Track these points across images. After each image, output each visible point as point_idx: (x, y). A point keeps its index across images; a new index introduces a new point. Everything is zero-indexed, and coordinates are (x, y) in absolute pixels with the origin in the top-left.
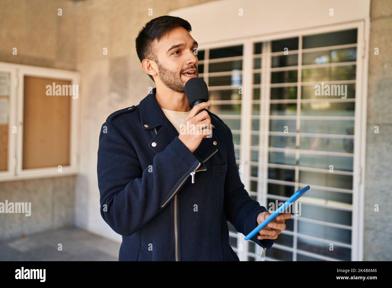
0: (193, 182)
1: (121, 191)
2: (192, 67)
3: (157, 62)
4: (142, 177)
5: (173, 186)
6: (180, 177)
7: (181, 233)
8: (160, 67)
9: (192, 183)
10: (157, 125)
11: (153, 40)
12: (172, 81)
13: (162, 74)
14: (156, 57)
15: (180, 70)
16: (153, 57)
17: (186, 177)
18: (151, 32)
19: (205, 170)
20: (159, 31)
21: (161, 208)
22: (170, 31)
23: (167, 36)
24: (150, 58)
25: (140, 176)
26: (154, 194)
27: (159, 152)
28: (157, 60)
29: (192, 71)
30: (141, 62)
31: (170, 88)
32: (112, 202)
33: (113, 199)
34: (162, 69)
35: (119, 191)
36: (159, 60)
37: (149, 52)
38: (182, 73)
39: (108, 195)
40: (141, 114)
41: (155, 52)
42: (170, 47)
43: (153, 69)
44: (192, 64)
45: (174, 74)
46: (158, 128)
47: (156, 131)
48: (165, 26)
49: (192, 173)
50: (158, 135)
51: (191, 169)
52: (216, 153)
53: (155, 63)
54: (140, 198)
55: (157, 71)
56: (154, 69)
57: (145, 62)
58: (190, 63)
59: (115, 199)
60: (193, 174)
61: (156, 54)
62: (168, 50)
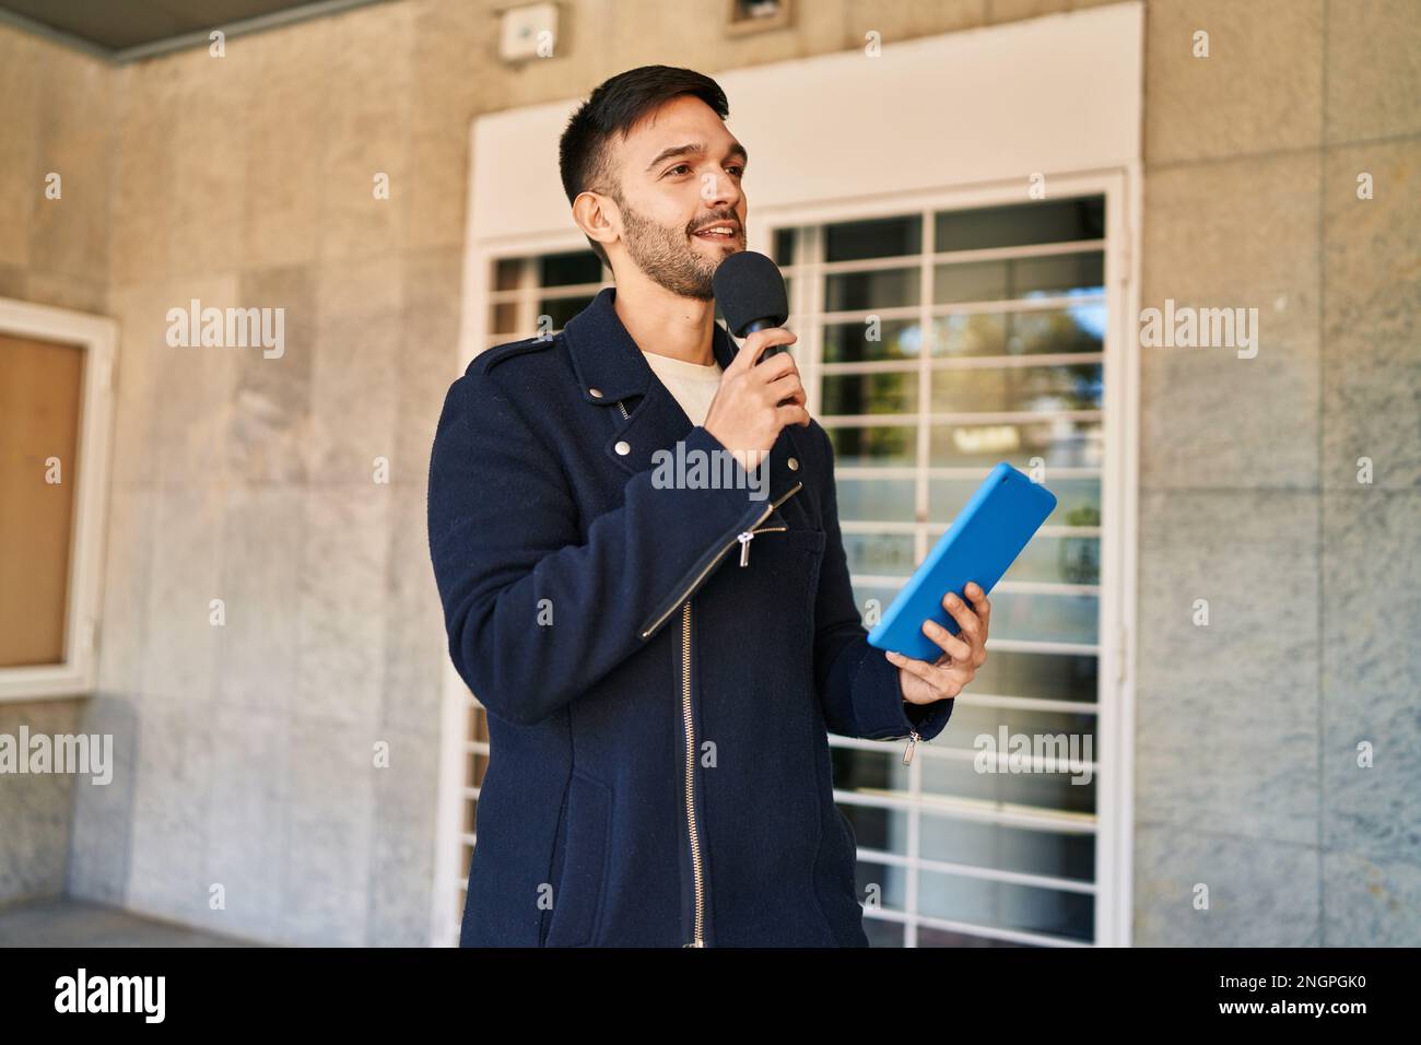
0: (743, 562)
1: (520, 583)
2: (724, 215)
3: (618, 200)
4: (586, 543)
5: (683, 575)
6: (708, 546)
7: (702, 722)
8: (628, 217)
9: (742, 564)
10: (628, 393)
11: (609, 133)
12: (662, 257)
13: (633, 237)
14: (616, 185)
15: (686, 221)
16: (608, 186)
17: (724, 547)
18: (606, 109)
19: (783, 529)
20: (628, 104)
21: (639, 640)
22: (660, 105)
23: (653, 117)
24: (600, 191)
25: (580, 541)
26: (627, 589)
27: (638, 472)
28: (620, 194)
29: (724, 226)
30: (572, 202)
31: (660, 281)
32: (491, 611)
33: (495, 602)
34: (634, 220)
35: (512, 582)
36: (625, 193)
37: (597, 172)
38: (692, 230)
39: (475, 591)
40: (573, 357)
41: (615, 169)
42: (659, 153)
43: (608, 224)
44: (723, 207)
45: (668, 233)
46: (630, 402)
47: (624, 412)
48: (648, 90)
49: (745, 534)
50: (631, 423)
51: (742, 522)
52: (796, 493)
53: (615, 204)
54: (582, 602)
55: (620, 229)
56: (610, 222)
57: (584, 201)
58: (718, 203)
59: (498, 603)
60: (745, 538)
61: (616, 175)
62: (651, 162)
